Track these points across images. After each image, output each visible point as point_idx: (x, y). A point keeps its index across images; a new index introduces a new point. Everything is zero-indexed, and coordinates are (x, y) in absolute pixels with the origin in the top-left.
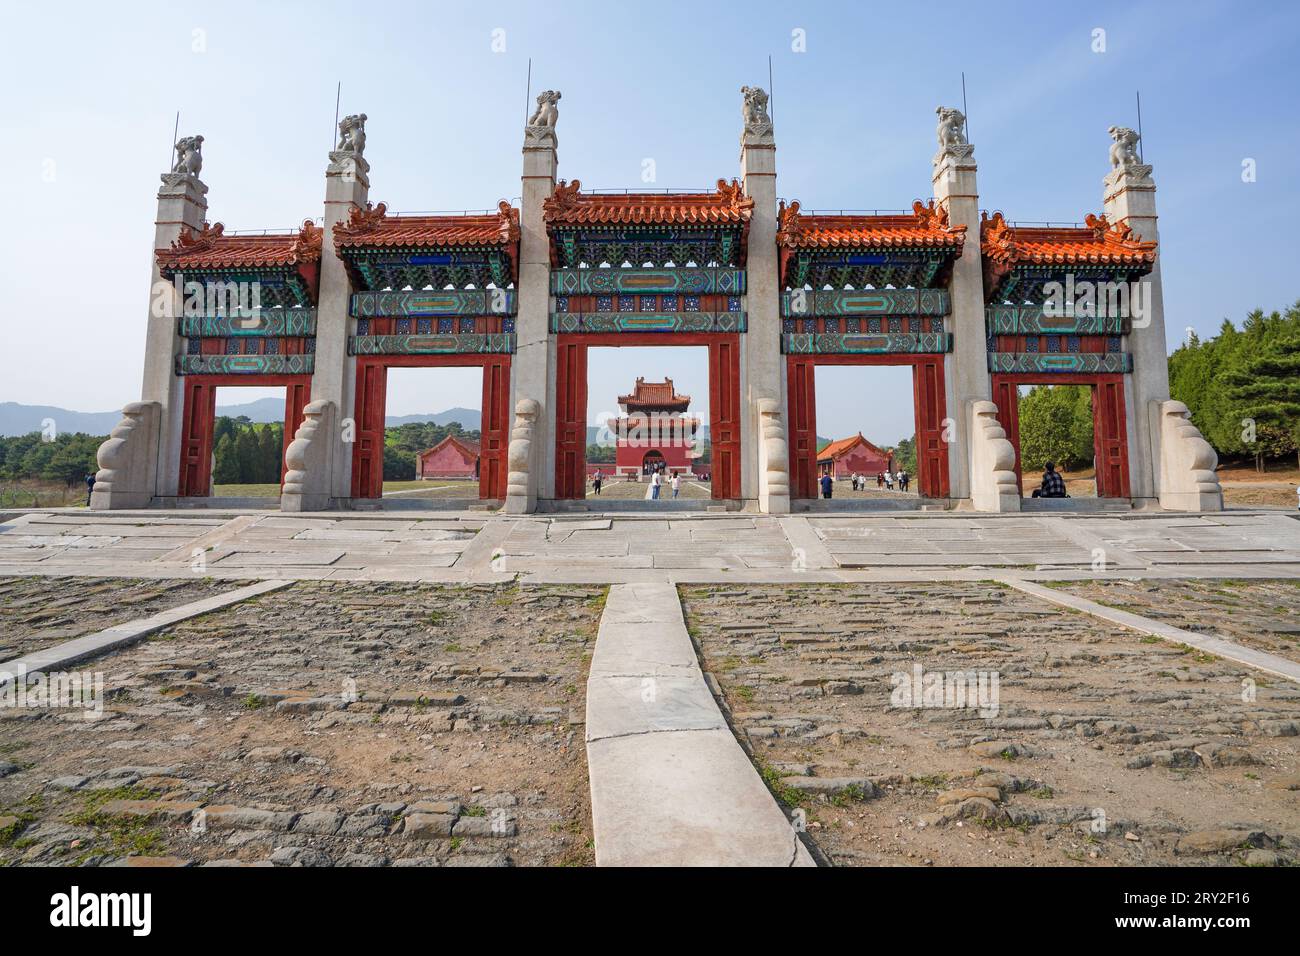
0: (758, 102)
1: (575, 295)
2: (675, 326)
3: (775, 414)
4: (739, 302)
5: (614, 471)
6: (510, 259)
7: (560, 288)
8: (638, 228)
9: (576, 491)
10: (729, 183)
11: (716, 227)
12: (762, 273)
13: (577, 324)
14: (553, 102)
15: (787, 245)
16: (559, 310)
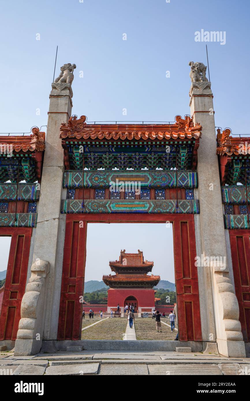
0: (200, 70)
1: (81, 188)
2: (149, 208)
3: (225, 273)
4: (193, 193)
5: (105, 310)
6: (36, 163)
7: (70, 183)
8: (123, 143)
9: (74, 333)
10: (183, 118)
11: (176, 143)
13: (81, 207)
14: (71, 70)
15: (225, 154)
16: (68, 197)
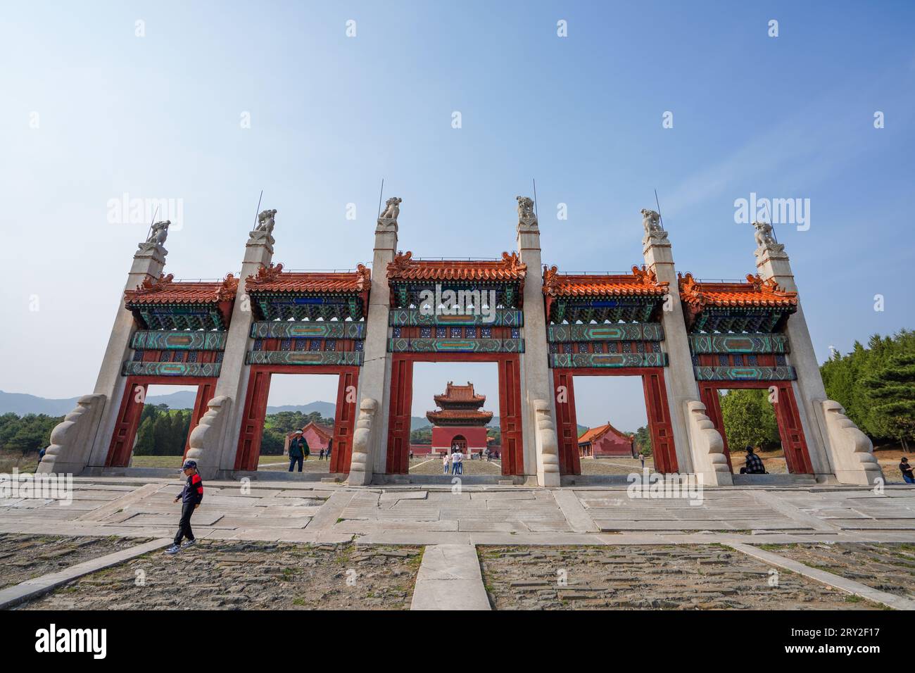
0: (527, 205)
1: (406, 326)
2: (475, 347)
3: (546, 411)
4: (518, 331)
5: (430, 451)
6: (363, 302)
7: (396, 321)
8: (449, 282)
9: (402, 469)
10: (510, 255)
11: (502, 282)
12: (534, 313)
13: (407, 346)
14: (397, 204)
15: (550, 295)
16: (394, 336)
